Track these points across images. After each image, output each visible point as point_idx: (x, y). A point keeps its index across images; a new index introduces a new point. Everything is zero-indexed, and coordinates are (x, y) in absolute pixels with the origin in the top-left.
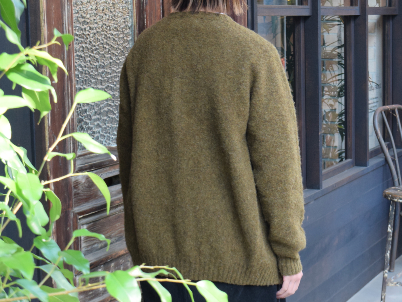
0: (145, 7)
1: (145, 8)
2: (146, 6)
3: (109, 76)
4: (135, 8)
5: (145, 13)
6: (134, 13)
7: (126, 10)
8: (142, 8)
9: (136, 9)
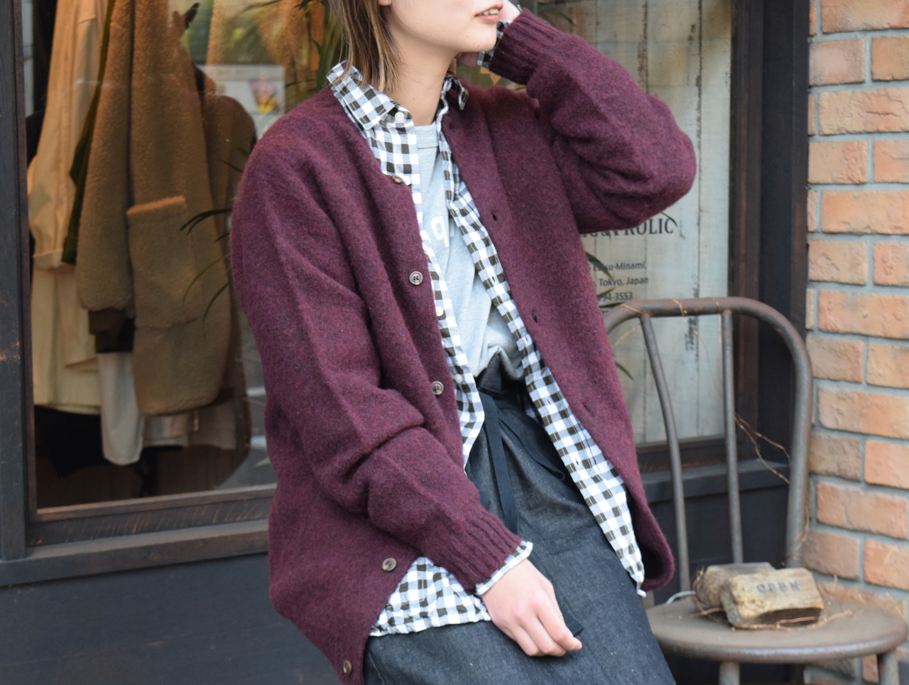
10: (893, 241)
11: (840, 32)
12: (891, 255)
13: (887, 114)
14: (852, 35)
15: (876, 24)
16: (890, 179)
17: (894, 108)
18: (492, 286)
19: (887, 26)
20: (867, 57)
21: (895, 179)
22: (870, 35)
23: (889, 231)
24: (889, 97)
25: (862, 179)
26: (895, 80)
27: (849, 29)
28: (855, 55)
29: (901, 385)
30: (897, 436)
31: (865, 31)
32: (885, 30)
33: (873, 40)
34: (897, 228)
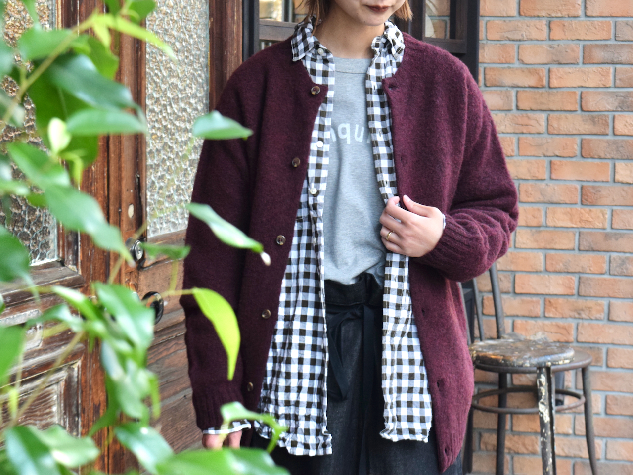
0: (78, 6)
1: (78, 9)
2: (80, 5)
3: (13, 134)
4: (60, 7)
5: (78, 18)
6: (58, 17)
7: (44, 9)
8: (72, 9)
9: (62, 9)
10: (530, 183)
11: (497, 86)
12: (530, 189)
13: (527, 125)
14: (505, 88)
15: (520, 84)
16: (529, 154)
17: (532, 122)
18: (384, 186)
19: (527, 86)
20: (514, 99)
21: (532, 154)
22: (515, 89)
23: (529, 178)
24: (529, 118)
25: (512, 154)
26: (531, 110)
27: (503, 85)
28: (508, 98)
29: (537, 247)
30: (534, 270)
31: (513, 87)
32: (525, 87)
33: (517, 92)
34: (533, 177)
